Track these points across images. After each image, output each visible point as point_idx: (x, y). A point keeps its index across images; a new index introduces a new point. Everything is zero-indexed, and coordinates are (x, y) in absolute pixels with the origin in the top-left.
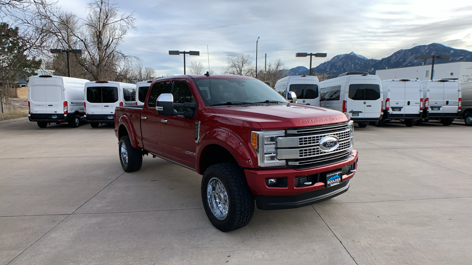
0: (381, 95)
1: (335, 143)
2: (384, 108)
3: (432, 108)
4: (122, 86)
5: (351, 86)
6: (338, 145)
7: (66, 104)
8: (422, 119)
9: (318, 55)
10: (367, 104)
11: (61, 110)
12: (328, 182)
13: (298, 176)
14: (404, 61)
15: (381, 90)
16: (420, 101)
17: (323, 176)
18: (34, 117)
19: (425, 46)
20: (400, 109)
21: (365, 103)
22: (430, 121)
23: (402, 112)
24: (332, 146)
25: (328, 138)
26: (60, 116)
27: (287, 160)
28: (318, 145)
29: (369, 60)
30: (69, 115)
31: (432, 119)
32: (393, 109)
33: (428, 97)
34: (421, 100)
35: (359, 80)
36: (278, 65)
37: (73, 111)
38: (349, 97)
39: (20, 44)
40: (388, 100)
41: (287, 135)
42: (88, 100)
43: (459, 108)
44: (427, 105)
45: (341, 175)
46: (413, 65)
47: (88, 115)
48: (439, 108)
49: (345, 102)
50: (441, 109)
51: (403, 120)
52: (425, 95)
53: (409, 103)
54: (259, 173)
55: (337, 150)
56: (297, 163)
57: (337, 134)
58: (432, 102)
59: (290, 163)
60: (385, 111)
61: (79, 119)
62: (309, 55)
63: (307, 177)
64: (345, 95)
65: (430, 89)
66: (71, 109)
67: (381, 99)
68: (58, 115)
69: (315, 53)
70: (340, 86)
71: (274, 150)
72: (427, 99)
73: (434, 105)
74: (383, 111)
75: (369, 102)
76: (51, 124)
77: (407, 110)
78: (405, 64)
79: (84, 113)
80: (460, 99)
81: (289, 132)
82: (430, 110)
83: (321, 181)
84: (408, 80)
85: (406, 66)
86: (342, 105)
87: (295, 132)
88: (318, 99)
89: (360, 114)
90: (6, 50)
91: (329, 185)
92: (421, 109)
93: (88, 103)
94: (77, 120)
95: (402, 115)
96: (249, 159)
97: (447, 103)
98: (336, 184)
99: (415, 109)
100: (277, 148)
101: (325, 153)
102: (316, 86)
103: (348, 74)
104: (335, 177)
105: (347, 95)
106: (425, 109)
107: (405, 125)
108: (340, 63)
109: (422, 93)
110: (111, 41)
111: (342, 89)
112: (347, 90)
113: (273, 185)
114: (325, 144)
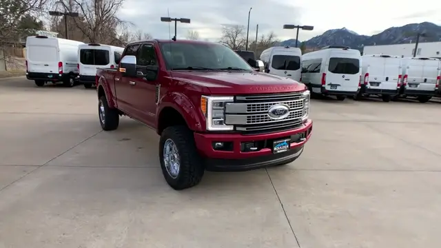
0: (361, 69)
1: (285, 112)
2: (362, 83)
3: (410, 85)
4: (113, 50)
5: (332, 60)
6: (288, 114)
7: (60, 64)
8: (399, 95)
9: (305, 28)
10: (345, 78)
11: (56, 70)
12: (275, 149)
13: (245, 141)
14: (394, 39)
15: (361, 65)
16: (398, 77)
17: (270, 143)
18: (31, 75)
19: (416, 24)
20: (378, 84)
21: (343, 77)
22: (408, 97)
23: (380, 87)
24: (281, 114)
25: (279, 106)
26: (55, 76)
27: (235, 126)
28: (267, 113)
29: (360, 36)
30: (64, 75)
31: (409, 95)
32: (372, 83)
33: (407, 74)
34: (400, 76)
35: (340, 53)
36: (271, 37)
37: (68, 72)
38: (329, 70)
39: (22, 5)
40: (367, 75)
41: (235, 101)
42: (82, 61)
43: (437, 86)
44: (405, 81)
45: (289, 143)
46: (402, 42)
47: (81, 76)
48: (417, 85)
49: (324, 75)
50: (419, 86)
51: (380, 95)
52: (403, 72)
53: (387, 79)
54: (207, 136)
55: (287, 118)
56: (244, 129)
57: (288, 103)
58: (410, 79)
59: (238, 129)
60: (363, 86)
61: (74, 80)
62: (296, 27)
63: (254, 142)
64: (325, 68)
65: (410, 66)
66: (66, 70)
67: (360, 73)
68: (53, 74)
69: (302, 25)
70: (321, 60)
71: (222, 115)
72: (406, 76)
73: (411, 82)
74: (360, 85)
75: (347, 76)
76: (48, 82)
77: (384, 86)
78: (395, 41)
79: (78, 74)
80: (438, 78)
81: (238, 98)
82: (407, 87)
83: (267, 147)
84: (388, 56)
85: (396, 43)
86: (321, 77)
87: (244, 98)
88: (300, 70)
89: (338, 87)
90: (9, 10)
91: (276, 151)
92: (398, 85)
93: (81, 64)
94: (71, 80)
95: (380, 90)
96: (198, 123)
97: (425, 80)
98: (284, 151)
99: (392, 85)
100: (225, 113)
101: (273, 120)
102: (298, 58)
103: (330, 47)
104: (282, 144)
105: (327, 67)
106: (402, 86)
107: (382, 100)
108: (331, 38)
109: (401, 70)
110: (111, 6)
111: (322, 62)
112: (328, 63)
113: (219, 148)
114: (274, 112)
